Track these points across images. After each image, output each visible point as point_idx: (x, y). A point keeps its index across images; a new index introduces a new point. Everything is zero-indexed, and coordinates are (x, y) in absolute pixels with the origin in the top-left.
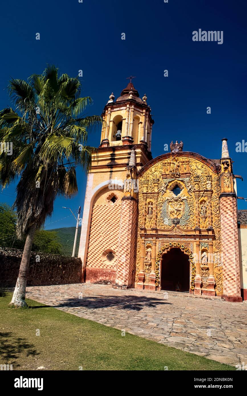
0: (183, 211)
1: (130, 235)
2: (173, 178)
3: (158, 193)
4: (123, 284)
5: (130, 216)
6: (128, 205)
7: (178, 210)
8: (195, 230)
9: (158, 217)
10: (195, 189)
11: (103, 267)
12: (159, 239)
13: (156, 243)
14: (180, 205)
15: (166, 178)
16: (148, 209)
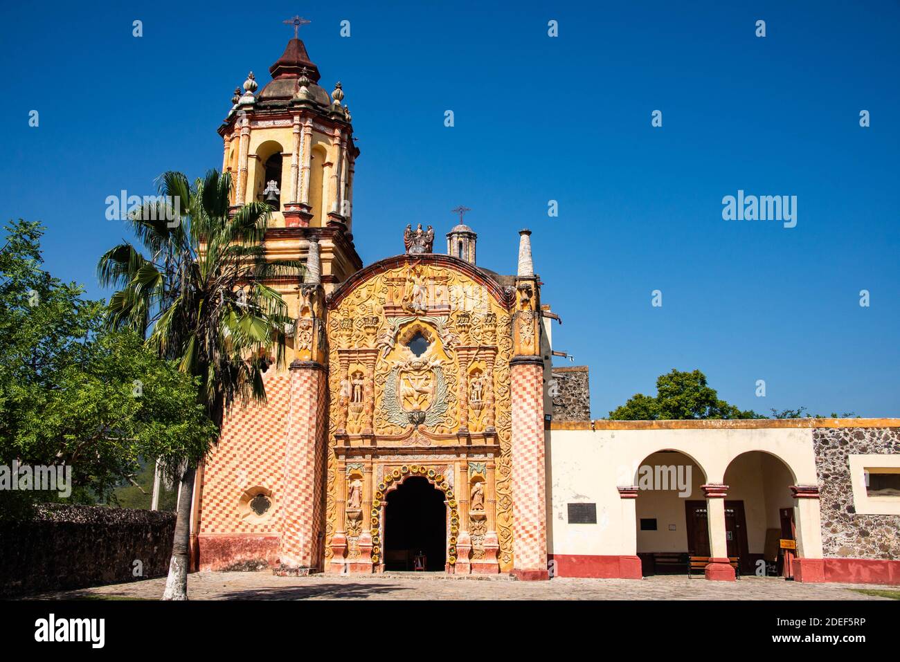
0: (433, 393)
1: (314, 453)
2: (411, 315)
3: (376, 351)
4: (301, 565)
5: (311, 408)
6: (305, 382)
7: (421, 392)
8: (458, 436)
9: (377, 406)
10: (459, 344)
11: (243, 530)
12: (378, 458)
13: (371, 469)
14: (427, 379)
15: (394, 316)
16: (353, 389)
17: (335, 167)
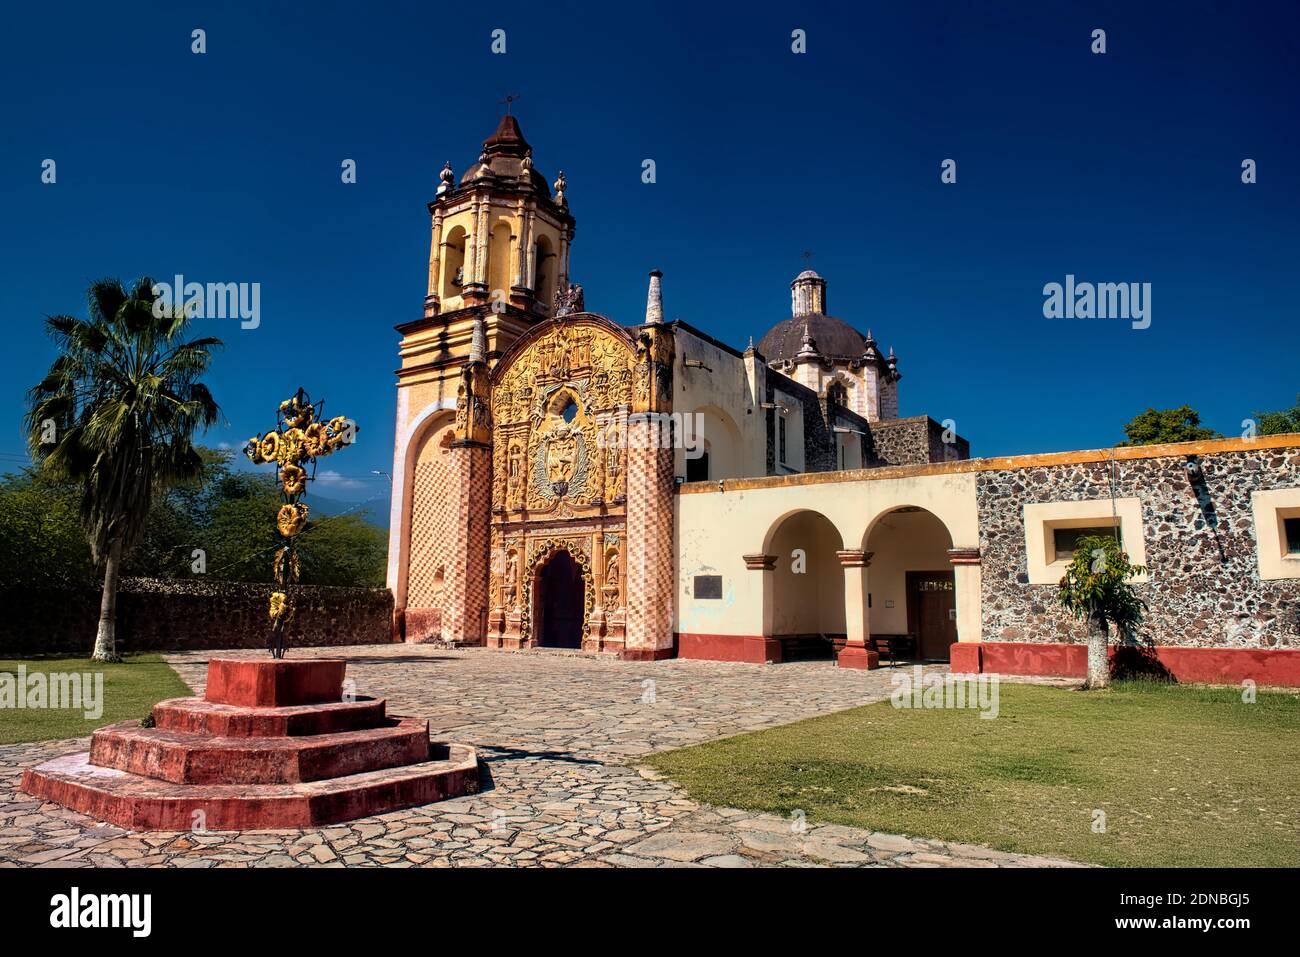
0: (575, 463)
2: (558, 382)
3: (529, 423)
4: (452, 638)
5: (463, 485)
6: (458, 460)
7: (565, 462)
8: (593, 506)
9: (530, 481)
10: (598, 407)
11: (436, 605)
12: (529, 532)
13: (524, 543)
14: (570, 448)
15: (544, 385)
16: (511, 464)
17: (518, 240)
